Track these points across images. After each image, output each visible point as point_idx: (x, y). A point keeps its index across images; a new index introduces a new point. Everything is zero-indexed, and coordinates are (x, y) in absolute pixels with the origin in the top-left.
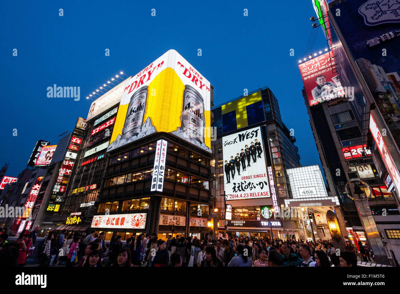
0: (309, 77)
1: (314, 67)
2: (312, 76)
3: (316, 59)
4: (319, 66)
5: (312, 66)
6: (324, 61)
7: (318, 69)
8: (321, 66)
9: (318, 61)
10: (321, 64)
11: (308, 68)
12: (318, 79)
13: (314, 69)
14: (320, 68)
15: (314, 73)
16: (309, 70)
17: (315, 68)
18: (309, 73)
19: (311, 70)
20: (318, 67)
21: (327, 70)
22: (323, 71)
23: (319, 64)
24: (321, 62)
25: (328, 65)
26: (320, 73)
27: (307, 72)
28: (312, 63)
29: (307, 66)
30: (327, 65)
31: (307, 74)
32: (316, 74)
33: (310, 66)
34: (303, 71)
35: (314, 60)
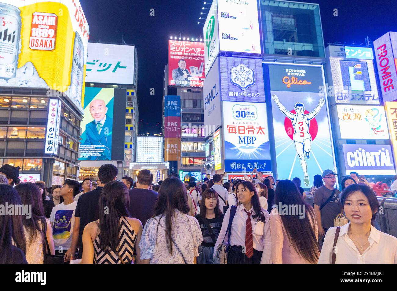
0: (175, 57)
1: (181, 49)
2: (177, 57)
3: (184, 42)
4: (185, 51)
6: (188, 48)
7: (183, 54)
8: (186, 52)
9: (185, 46)
11: (176, 49)
12: (181, 62)
13: (180, 51)
14: (184, 54)
15: (179, 56)
16: (177, 51)
18: (176, 53)
19: (178, 52)
20: (183, 52)
21: (189, 58)
22: (186, 58)
26: (183, 58)
27: (174, 52)
29: (176, 46)
30: (189, 53)
31: (174, 53)
32: (180, 58)
33: (178, 47)
34: (172, 48)
35: (182, 43)
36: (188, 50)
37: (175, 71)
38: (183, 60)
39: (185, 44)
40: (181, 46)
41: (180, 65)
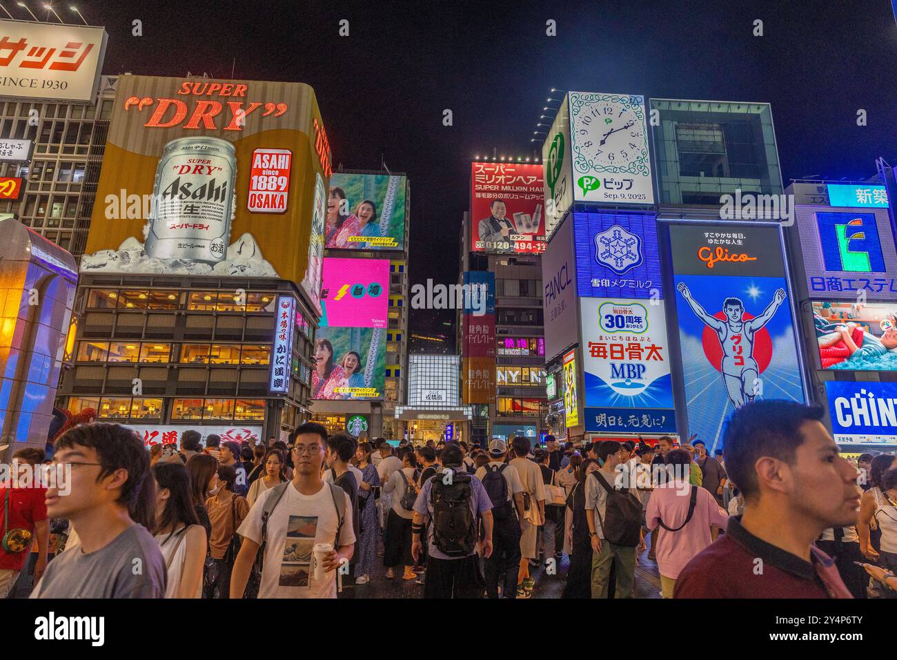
0: (484, 195)
1: (496, 179)
2: (489, 196)
3: (502, 166)
4: (503, 183)
5: (493, 176)
6: (510, 177)
8: (505, 185)
9: (504, 173)
10: (506, 180)
11: (487, 179)
12: (496, 204)
13: (493, 184)
14: (503, 188)
15: (493, 192)
16: (488, 182)
17: (497, 182)
18: (485, 187)
19: (490, 184)
20: (500, 184)
21: (512, 196)
22: (506, 196)
23: (503, 177)
24: (507, 176)
25: (515, 188)
26: (500, 196)
27: (483, 184)
28: (495, 170)
29: (487, 173)
30: (513, 187)
31: (483, 187)
32: (495, 196)
33: (490, 174)
34: (478, 178)
35: (498, 167)
36: (512, 179)
37: (483, 224)
38: (500, 200)
39: (504, 170)
40: (496, 172)
41: (494, 211)
